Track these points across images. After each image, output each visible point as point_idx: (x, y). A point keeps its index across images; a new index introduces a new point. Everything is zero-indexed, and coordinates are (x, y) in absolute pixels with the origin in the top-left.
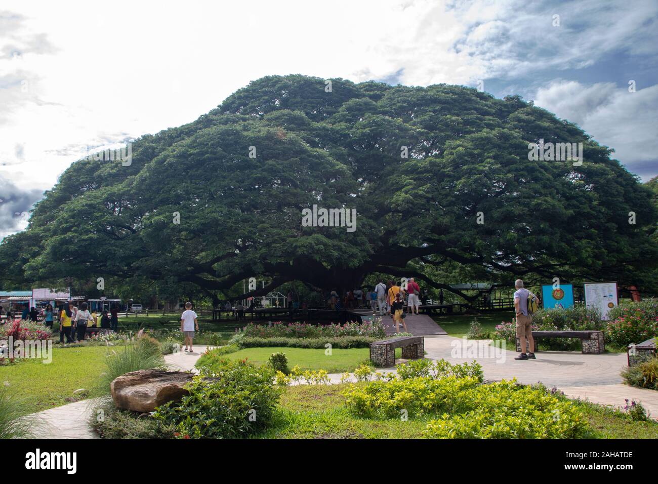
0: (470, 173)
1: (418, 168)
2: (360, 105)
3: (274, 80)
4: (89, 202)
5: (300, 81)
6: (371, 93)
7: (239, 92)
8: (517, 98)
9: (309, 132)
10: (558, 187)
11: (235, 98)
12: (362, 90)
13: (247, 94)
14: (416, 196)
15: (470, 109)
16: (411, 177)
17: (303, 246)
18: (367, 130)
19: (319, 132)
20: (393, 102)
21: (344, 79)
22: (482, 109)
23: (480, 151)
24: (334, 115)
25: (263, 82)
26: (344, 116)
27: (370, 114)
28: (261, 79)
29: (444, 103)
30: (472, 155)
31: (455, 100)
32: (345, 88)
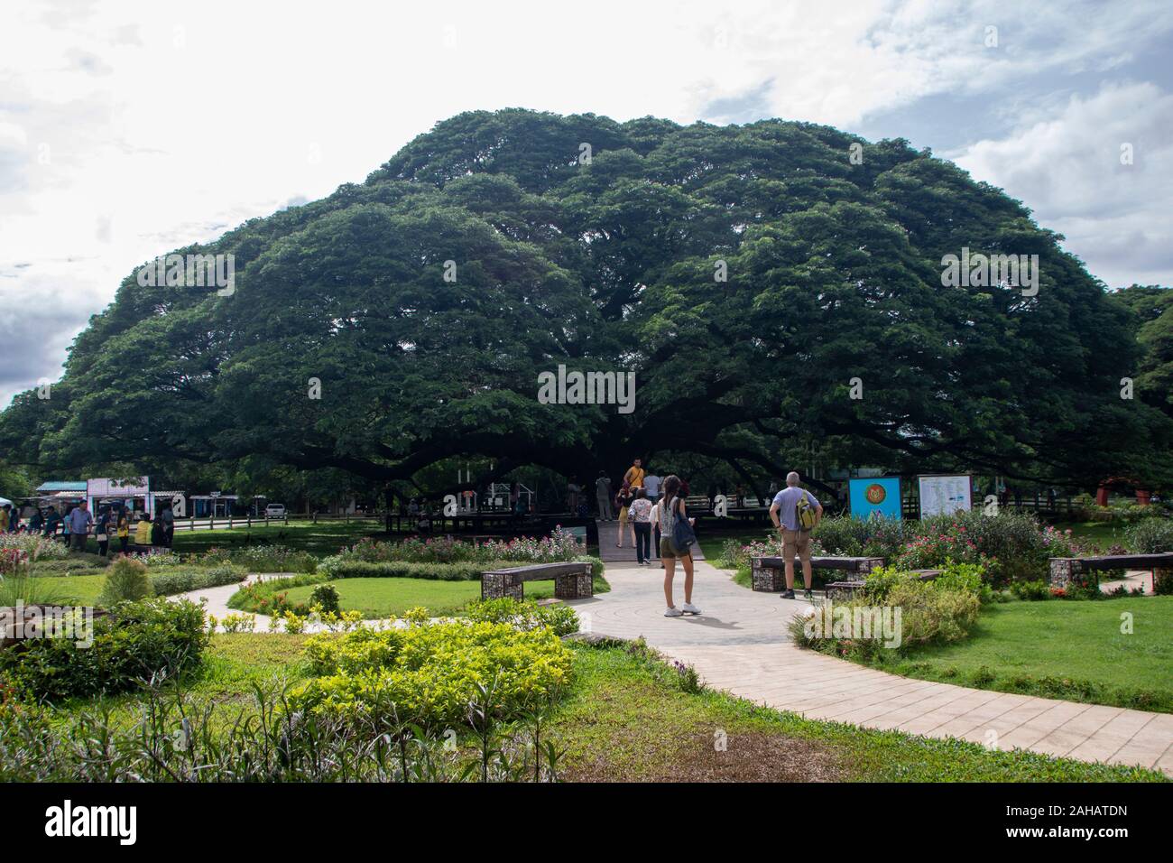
0: (777, 281)
1: (695, 274)
2: (614, 162)
3: (475, 120)
4: (144, 338)
5: (518, 121)
6: (642, 139)
7: (418, 140)
8: (901, 142)
9: (515, 213)
10: (940, 305)
11: (409, 151)
12: (628, 134)
13: (430, 144)
14: (682, 322)
15: (808, 166)
16: (680, 288)
17: (471, 411)
18: (617, 207)
19: (532, 211)
20: (673, 155)
21: (598, 115)
22: (829, 166)
23: (805, 243)
24: (569, 180)
25: (458, 123)
26: (585, 181)
27: (626, 179)
28: (455, 118)
29: (761, 156)
30: (788, 251)
31: (780, 151)
32: (597, 131)
